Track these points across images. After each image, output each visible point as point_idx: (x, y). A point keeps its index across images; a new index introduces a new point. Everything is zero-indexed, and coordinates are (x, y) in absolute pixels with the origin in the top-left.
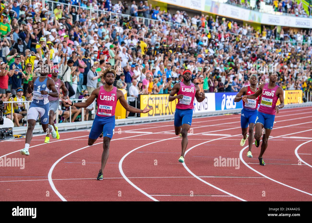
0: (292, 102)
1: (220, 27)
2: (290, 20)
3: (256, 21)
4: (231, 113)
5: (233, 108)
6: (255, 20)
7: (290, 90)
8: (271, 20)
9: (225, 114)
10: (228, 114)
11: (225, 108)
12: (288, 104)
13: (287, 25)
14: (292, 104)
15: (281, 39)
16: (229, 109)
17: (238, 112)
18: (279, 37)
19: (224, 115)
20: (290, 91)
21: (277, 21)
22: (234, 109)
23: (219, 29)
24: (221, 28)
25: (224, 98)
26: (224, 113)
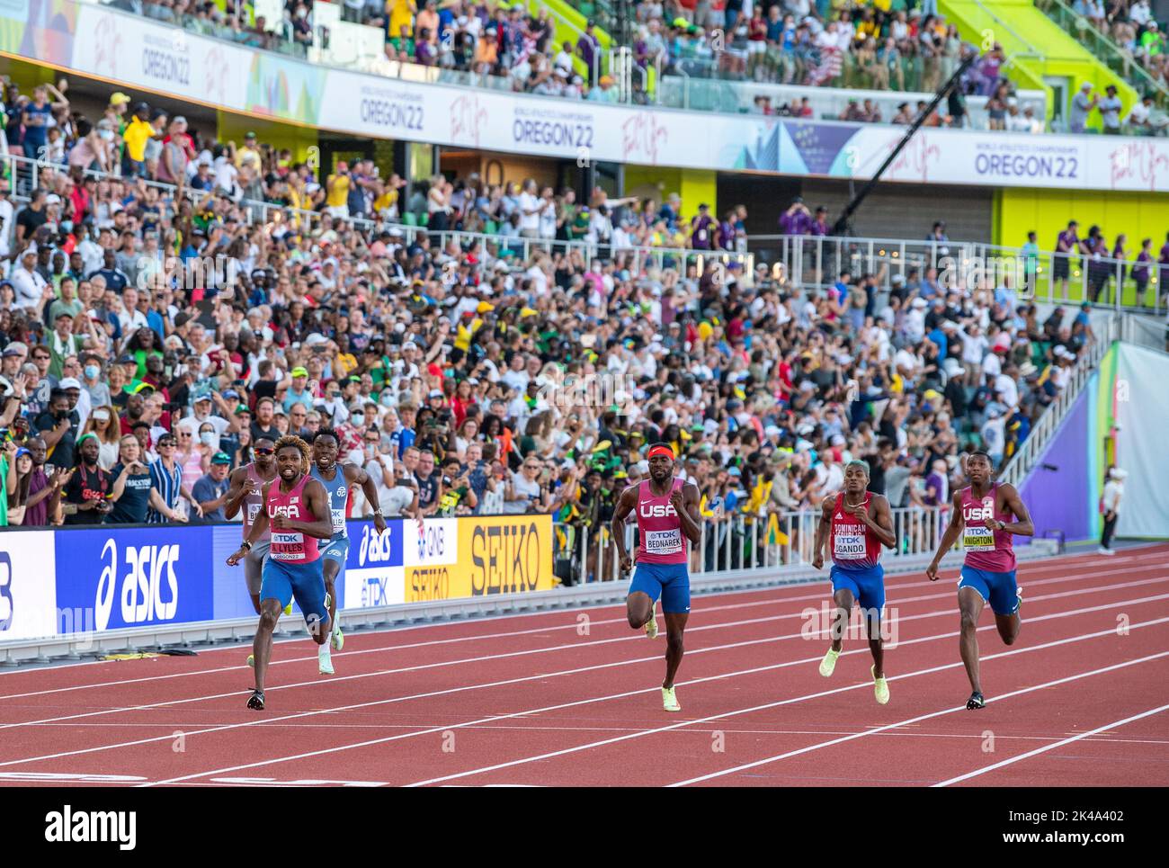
0: (495, 583)
1: (82, 141)
2: (482, 113)
3: (293, 114)
4: (149, 649)
5: (161, 616)
6: (286, 107)
7: (483, 515)
8: (373, 110)
9: (112, 653)
10: (136, 656)
11: (116, 620)
12: (476, 592)
13: (464, 140)
14: (495, 597)
15: (437, 221)
16: (136, 624)
17: (188, 639)
18: (422, 208)
19: (111, 659)
20: (485, 523)
21: (408, 115)
22: (166, 621)
23: (79, 157)
24: (90, 148)
25: (108, 562)
26: (106, 648)
